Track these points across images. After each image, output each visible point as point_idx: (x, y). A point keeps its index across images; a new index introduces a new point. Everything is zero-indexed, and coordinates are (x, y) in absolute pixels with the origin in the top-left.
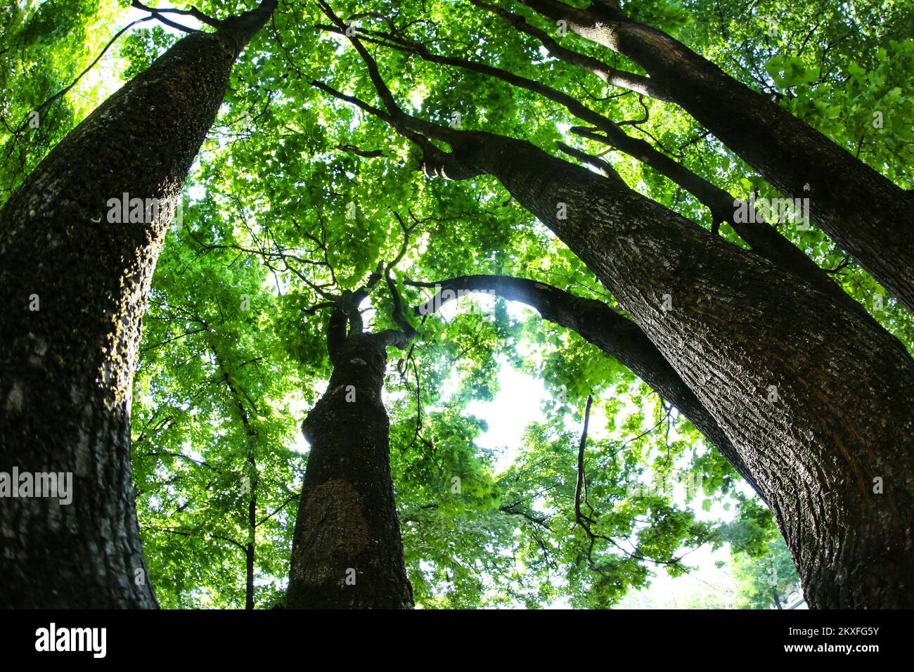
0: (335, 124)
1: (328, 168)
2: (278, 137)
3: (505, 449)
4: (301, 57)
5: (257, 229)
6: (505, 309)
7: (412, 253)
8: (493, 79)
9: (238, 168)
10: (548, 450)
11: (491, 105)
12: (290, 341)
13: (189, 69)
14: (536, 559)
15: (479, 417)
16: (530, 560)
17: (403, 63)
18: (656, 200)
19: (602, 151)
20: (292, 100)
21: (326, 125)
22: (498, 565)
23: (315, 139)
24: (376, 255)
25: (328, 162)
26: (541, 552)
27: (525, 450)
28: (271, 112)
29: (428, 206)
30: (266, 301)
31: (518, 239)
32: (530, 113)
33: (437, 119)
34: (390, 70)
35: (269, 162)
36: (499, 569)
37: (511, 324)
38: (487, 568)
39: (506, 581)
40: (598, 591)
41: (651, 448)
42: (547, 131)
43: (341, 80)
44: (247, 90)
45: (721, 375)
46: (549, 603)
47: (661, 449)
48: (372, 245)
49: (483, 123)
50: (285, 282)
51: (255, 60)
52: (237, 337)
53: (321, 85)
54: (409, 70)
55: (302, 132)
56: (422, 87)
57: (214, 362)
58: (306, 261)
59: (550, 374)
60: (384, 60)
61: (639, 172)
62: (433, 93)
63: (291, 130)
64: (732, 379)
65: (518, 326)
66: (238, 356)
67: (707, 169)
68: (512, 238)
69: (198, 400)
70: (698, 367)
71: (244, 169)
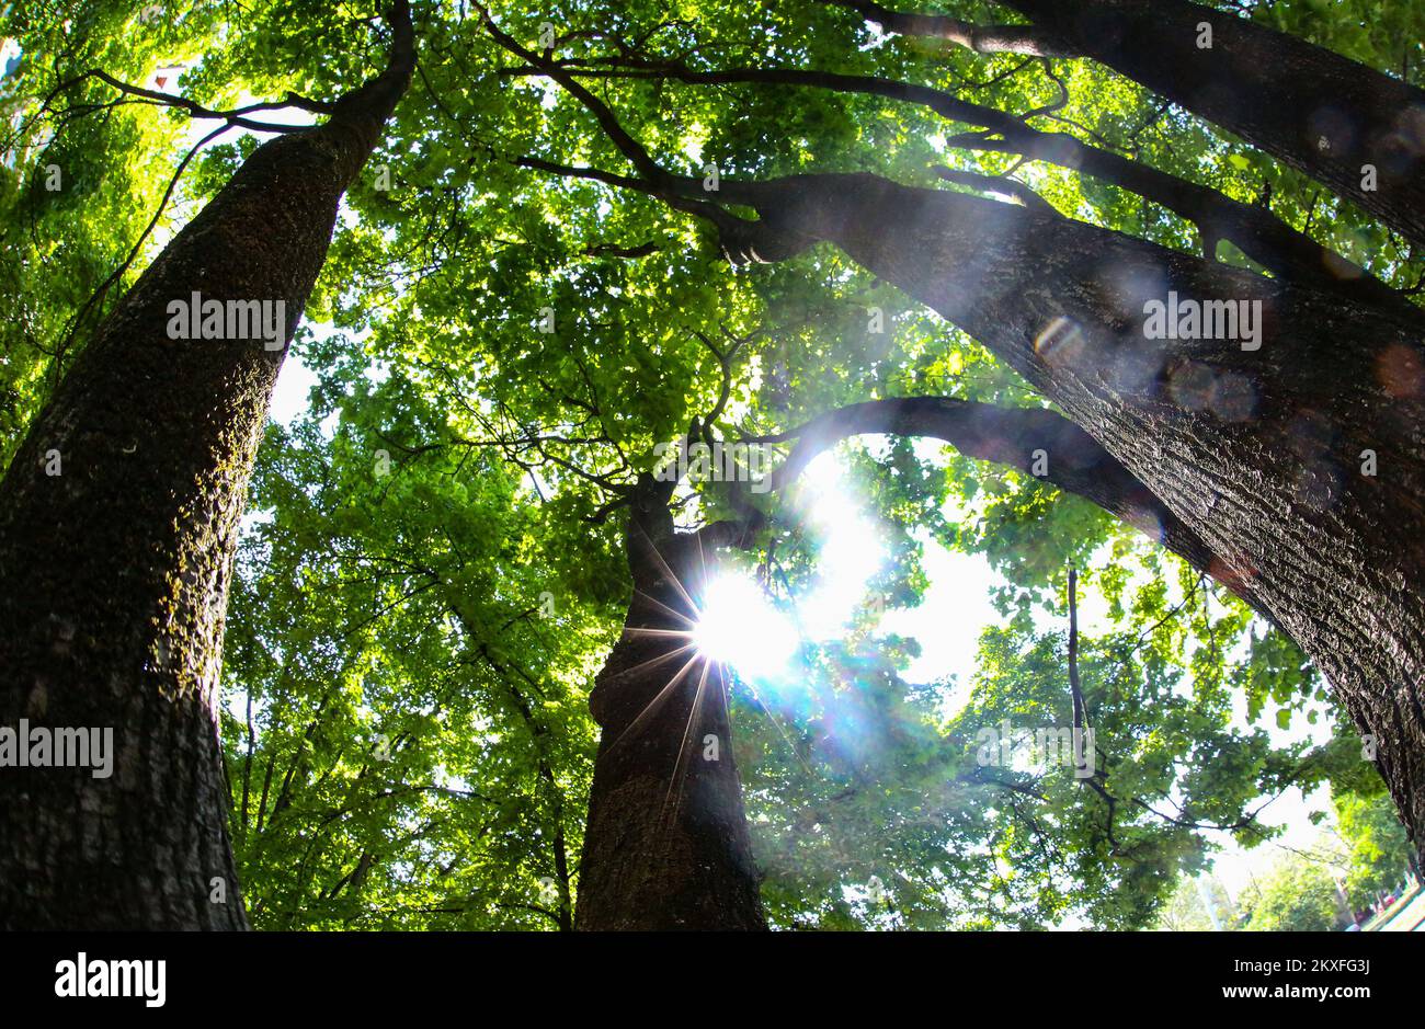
0: (573, 217)
1: (576, 287)
2: (486, 258)
3: (951, 681)
4: (488, 126)
5: (487, 407)
6: (912, 451)
7: (740, 393)
8: (805, 89)
9: (432, 320)
10: (1021, 670)
11: (813, 132)
12: (575, 573)
13: (259, 197)
14: (1028, 851)
15: (902, 635)
16: (1018, 855)
17: (654, 97)
18: (1113, 228)
19: (1010, 165)
20: (493, 195)
21: (558, 222)
22: (968, 871)
23: (547, 247)
24: (683, 407)
25: (574, 278)
26: (1033, 838)
27: (985, 675)
28: (465, 223)
29: (751, 312)
30: (526, 517)
31: (908, 336)
32: (880, 131)
33: (732, 172)
34: (638, 113)
35: (481, 300)
36: (971, 878)
37: (926, 474)
38: (951, 878)
39: (985, 896)
40: (1131, 888)
41: (1184, 637)
42: (913, 152)
43: (563, 144)
44: (418, 197)
45: (1230, 494)
46: (1057, 921)
47: (1201, 636)
48: (674, 392)
49: (806, 161)
50: (548, 480)
51: (416, 148)
52: (489, 584)
53: (533, 162)
54: (667, 105)
55: (522, 241)
56: (697, 127)
57: (459, 631)
58: (577, 441)
59: (995, 542)
60: (623, 99)
61: (1075, 188)
62: (714, 133)
63: (504, 242)
64: (1248, 498)
65: (938, 475)
66: (499, 611)
67: (1181, 161)
68: (896, 335)
69: (448, 695)
70: (1192, 487)
71: (444, 319)
